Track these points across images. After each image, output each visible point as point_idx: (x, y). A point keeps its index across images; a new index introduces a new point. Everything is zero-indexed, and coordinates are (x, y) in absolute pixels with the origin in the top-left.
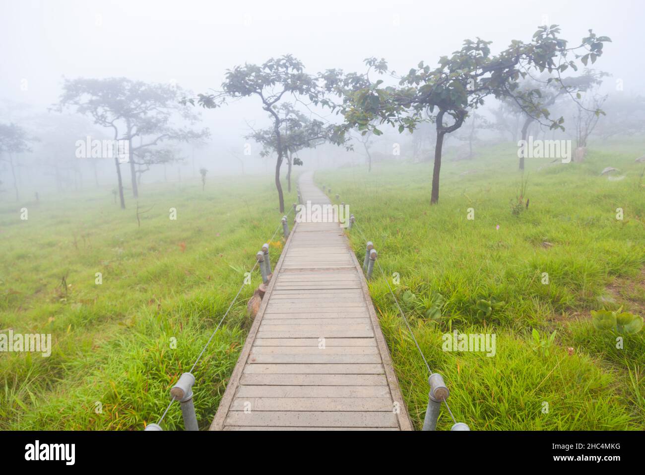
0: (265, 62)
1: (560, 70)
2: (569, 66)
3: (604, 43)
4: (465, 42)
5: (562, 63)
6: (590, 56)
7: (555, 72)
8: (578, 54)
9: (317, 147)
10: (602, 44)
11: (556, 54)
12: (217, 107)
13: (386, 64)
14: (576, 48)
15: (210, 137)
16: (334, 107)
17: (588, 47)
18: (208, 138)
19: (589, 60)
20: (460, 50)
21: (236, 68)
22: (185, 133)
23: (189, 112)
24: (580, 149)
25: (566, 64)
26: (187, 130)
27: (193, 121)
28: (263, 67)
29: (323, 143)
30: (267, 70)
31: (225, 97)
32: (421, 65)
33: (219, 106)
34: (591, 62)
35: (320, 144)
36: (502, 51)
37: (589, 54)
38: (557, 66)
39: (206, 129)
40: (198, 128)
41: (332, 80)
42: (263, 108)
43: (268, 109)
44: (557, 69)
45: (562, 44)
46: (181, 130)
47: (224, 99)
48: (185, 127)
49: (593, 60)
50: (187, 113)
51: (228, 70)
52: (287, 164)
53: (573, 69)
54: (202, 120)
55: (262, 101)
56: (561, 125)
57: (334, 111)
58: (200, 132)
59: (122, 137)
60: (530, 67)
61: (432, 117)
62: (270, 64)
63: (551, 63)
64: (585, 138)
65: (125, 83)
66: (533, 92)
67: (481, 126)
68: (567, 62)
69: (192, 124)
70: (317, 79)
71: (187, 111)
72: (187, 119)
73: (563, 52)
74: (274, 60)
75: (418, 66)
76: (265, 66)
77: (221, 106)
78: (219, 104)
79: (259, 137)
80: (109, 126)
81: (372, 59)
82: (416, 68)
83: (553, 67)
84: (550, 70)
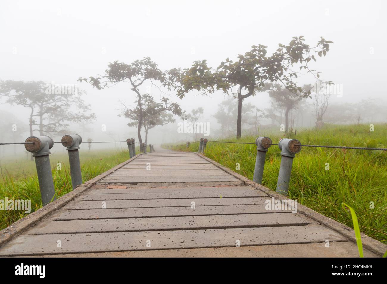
0: (133, 62)
1: (306, 61)
2: (312, 59)
3: (329, 44)
4: (252, 47)
5: (307, 57)
6: (322, 52)
7: (304, 62)
8: (316, 51)
9: (163, 125)
10: (328, 45)
11: (303, 52)
12: (102, 89)
13: (206, 64)
14: (315, 48)
15: (95, 119)
16: (176, 87)
17: (322, 46)
18: (94, 119)
19: (322, 54)
20: (249, 52)
21: (115, 62)
22: (79, 116)
23: (83, 104)
24: (319, 122)
25: (310, 58)
26: (80, 115)
27: (85, 109)
28: (132, 65)
29: (167, 123)
30: (134, 66)
31: (107, 82)
32: (227, 60)
33: (103, 88)
34: (324, 56)
35: (166, 124)
36: (273, 53)
37: (322, 51)
38: (305, 59)
39: (94, 114)
40: (88, 113)
41: (174, 73)
42: (131, 89)
43: (134, 89)
44: (305, 61)
45: (306, 47)
46: (76, 115)
47: (106, 84)
48: (80, 112)
49: (325, 54)
50: (82, 104)
51: (110, 63)
52: (145, 132)
53: (313, 60)
54: (91, 109)
55: (131, 83)
56: (310, 95)
57: (176, 90)
58: (89, 116)
59: (36, 114)
60: (289, 65)
61: (235, 94)
62: (136, 63)
63: (301, 57)
64: (322, 116)
65: (41, 85)
66: (292, 75)
67: (261, 116)
68: (310, 56)
69: (84, 111)
70: (164, 74)
71: (81, 103)
72: (81, 108)
73: (308, 51)
74: (139, 61)
75: (225, 60)
76: (133, 64)
77: (104, 88)
78: (103, 87)
79: (128, 114)
80: (28, 107)
81: (198, 61)
82: (225, 61)
83: (302, 59)
84: (301, 61)
